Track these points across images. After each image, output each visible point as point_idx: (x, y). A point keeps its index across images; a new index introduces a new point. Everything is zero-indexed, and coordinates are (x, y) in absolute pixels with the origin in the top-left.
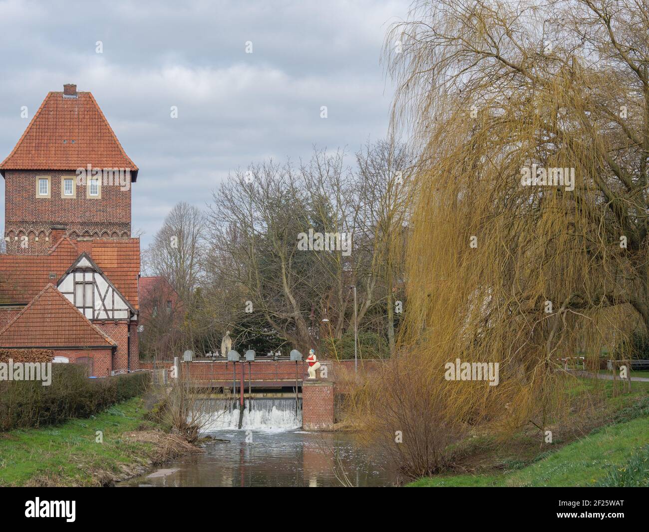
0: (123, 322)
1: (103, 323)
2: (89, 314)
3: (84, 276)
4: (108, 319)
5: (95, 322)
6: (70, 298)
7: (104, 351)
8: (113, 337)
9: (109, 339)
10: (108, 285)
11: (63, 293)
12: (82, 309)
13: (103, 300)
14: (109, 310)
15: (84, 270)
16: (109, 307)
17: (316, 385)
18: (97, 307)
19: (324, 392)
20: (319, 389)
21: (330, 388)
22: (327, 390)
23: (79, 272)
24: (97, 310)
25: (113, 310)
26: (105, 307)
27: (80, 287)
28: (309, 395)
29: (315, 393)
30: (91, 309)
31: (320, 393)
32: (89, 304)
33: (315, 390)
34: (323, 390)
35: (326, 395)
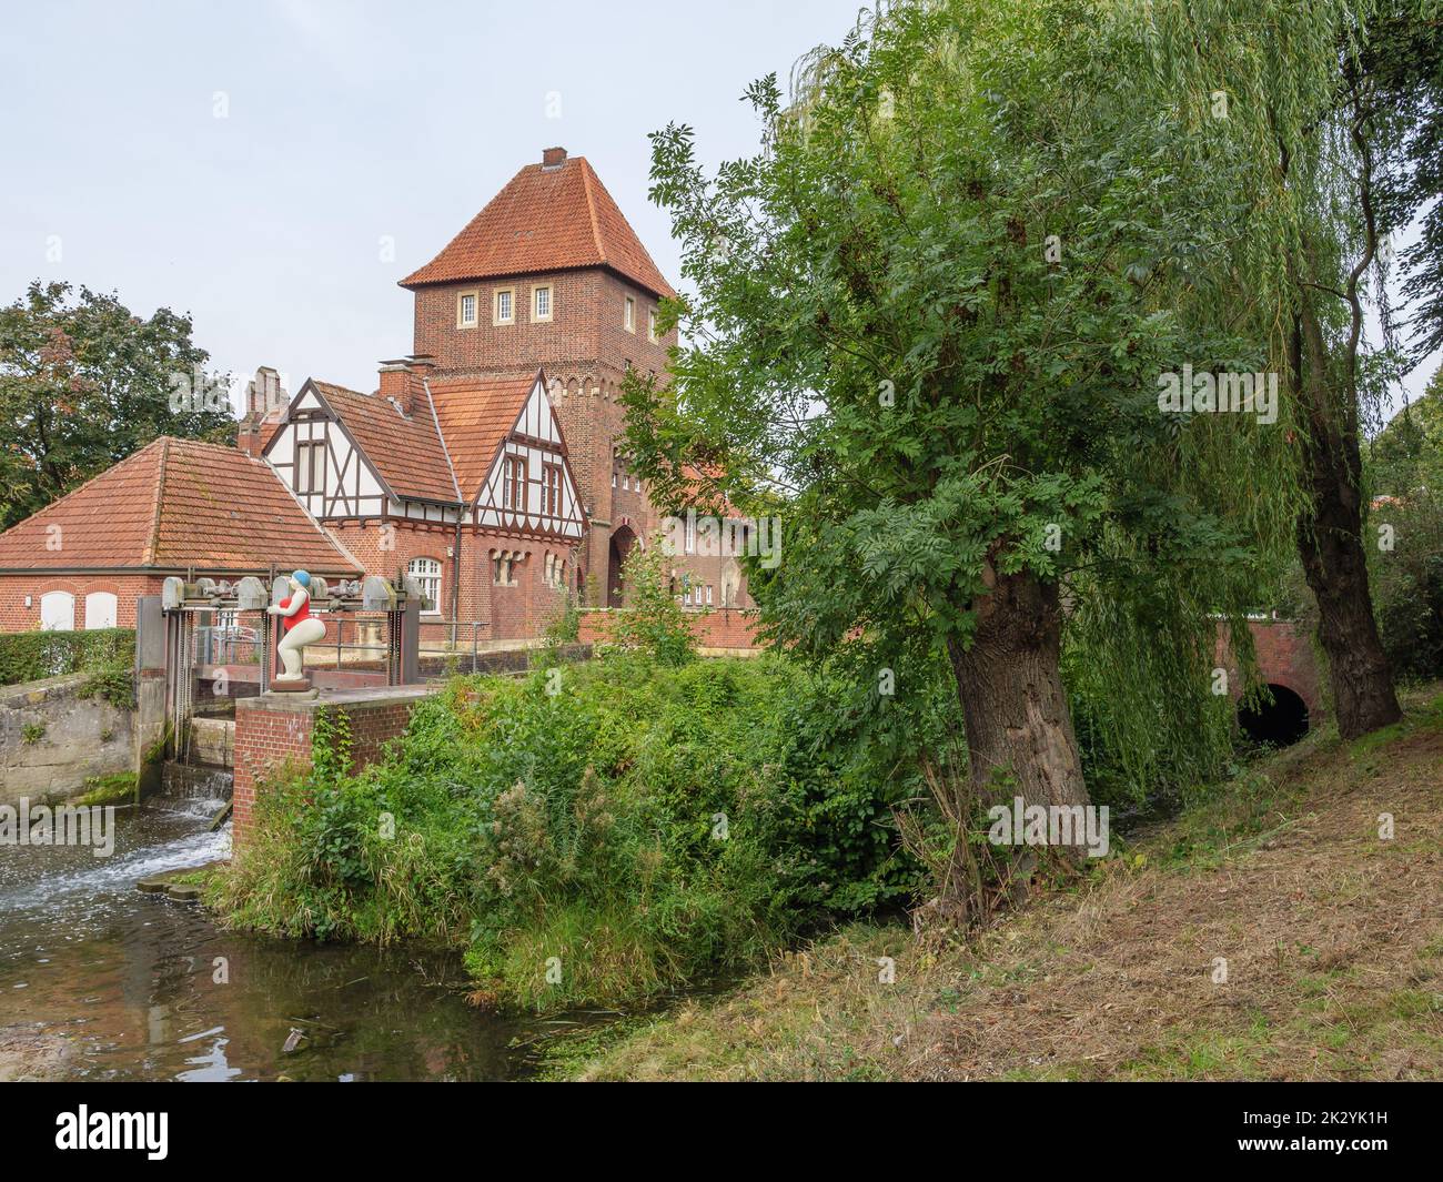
0: (374, 522)
1: (341, 524)
2: (317, 508)
3: (311, 428)
4: (349, 518)
5: (328, 523)
6: (286, 475)
7: (133, 579)
8: (360, 554)
9: (350, 558)
10: (348, 445)
11: (276, 466)
12: (306, 497)
13: (341, 478)
14: (351, 498)
15: (314, 416)
16: (351, 492)
17: (269, 706)
18: (331, 493)
19: (288, 735)
20: (275, 721)
21: (304, 723)
22: (298, 731)
23: (303, 421)
24: (330, 499)
25: (357, 498)
26: (343, 493)
27: (305, 452)
28: (249, 743)
29: (265, 738)
30: (321, 497)
31: (278, 740)
32: (319, 487)
33: (265, 726)
34: (285, 728)
35: (293, 748)
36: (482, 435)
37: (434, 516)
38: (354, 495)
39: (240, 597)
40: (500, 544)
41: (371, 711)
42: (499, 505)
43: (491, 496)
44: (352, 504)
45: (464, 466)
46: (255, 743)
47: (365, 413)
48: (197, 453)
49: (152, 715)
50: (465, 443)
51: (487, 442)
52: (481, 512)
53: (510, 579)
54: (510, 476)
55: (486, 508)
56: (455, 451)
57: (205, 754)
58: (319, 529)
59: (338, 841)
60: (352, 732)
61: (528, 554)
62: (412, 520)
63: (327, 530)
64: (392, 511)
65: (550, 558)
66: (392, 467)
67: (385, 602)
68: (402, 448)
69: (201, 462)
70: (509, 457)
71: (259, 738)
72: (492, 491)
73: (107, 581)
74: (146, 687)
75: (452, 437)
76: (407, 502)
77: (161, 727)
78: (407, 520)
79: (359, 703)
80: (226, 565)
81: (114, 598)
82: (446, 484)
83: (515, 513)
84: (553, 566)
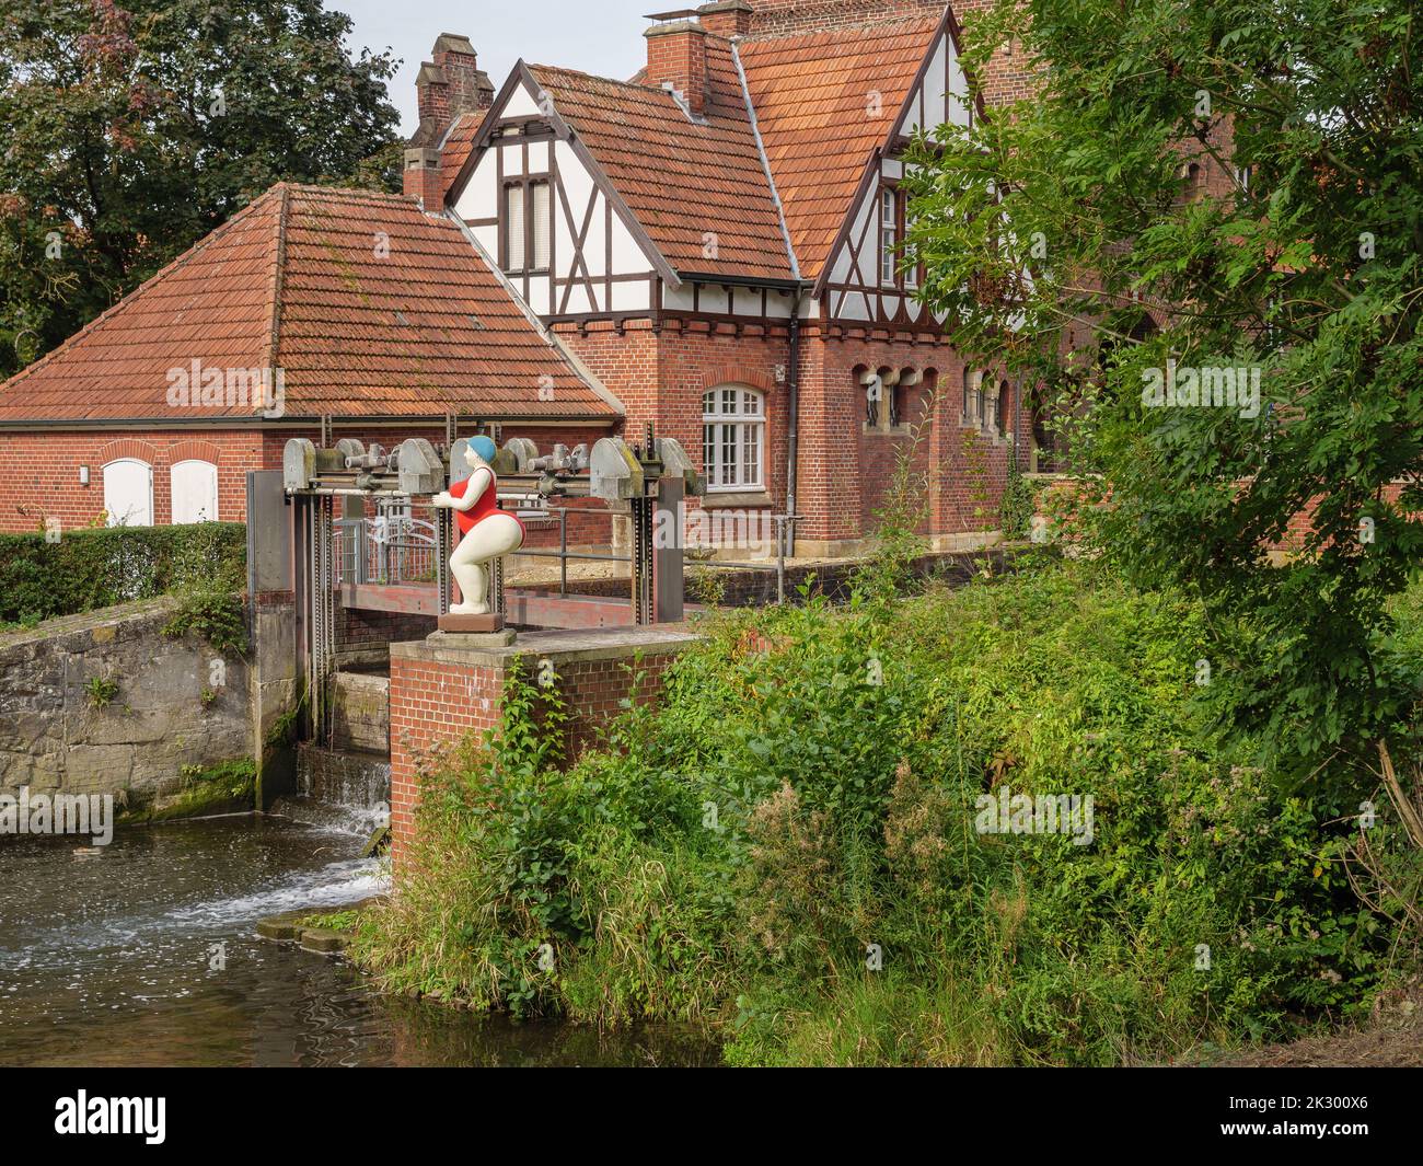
0: (639, 323)
1: (583, 326)
2: (540, 299)
3: (525, 153)
4: (595, 316)
5: (559, 327)
6: (487, 239)
7: (240, 438)
8: (615, 382)
9: (600, 389)
10: (590, 183)
11: (469, 223)
12: (521, 280)
13: (579, 242)
14: (598, 280)
15: (532, 129)
16: (596, 268)
17: (439, 656)
18: (562, 271)
19: (466, 701)
20: (448, 679)
21: (489, 683)
22: (481, 694)
23: (512, 141)
24: (562, 281)
25: (609, 279)
26: (584, 270)
27: (517, 197)
28: (412, 713)
29: (434, 706)
30: (546, 280)
31: (452, 709)
32: (542, 262)
33: (434, 687)
34: (462, 690)
35: (476, 722)
36: (835, 147)
37: (748, 307)
38: (602, 273)
39: (400, 472)
40: (874, 354)
41: (596, 666)
42: (870, 280)
43: (855, 265)
44: (599, 289)
45: (805, 208)
46: (421, 714)
47: (621, 118)
48: (335, 210)
49: (275, 666)
50: (805, 163)
51: (846, 160)
52: (835, 295)
53: (896, 422)
54: (890, 224)
55: (844, 288)
56: (788, 180)
57: (358, 732)
58: (544, 336)
59: (536, 867)
60: (566, 699)
61: (930, 374)
62: (708, 317)
63: (558, 339)
64: (671, 302)
65: (976, 379)
66: (670, 220)
67: (623, 483)
68: (687, 181)
69: (342, 225)
70: (888, 186)
71: (425, 705)
72: (855, 255)
73: (201, 440)
74: (264, 622)
75: (782, 152)
76: (696, 283)
77: (291, 687)
78: (696, 315)
79: (575, 653)
80: (387, 409)
81: (213, 469)
82: (770, 245)
83: (902, 294)
84: (982, 396)
